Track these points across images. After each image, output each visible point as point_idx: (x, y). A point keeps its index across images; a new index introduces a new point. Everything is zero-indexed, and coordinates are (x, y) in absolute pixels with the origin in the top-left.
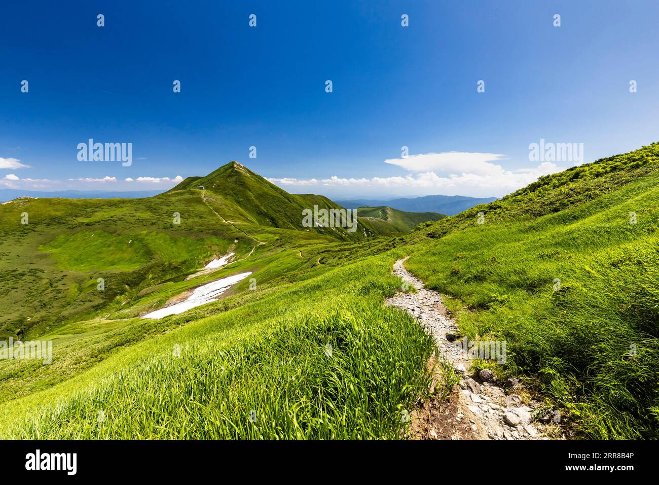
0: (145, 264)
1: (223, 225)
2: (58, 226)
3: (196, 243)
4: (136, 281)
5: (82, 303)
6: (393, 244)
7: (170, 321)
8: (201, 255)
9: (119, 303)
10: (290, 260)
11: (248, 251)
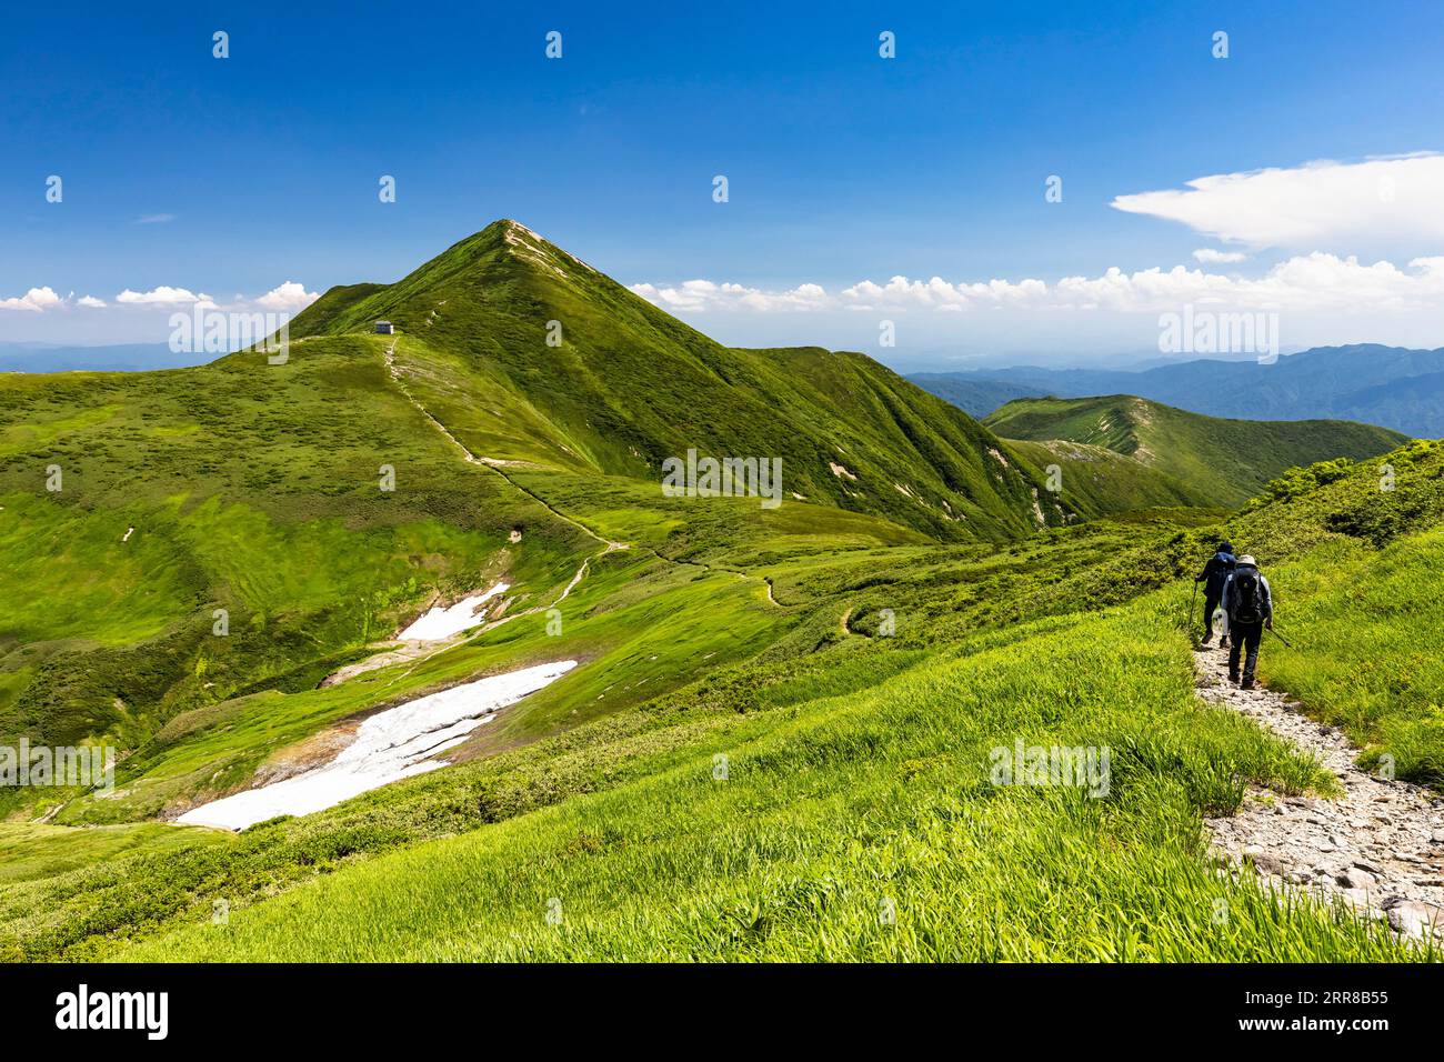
0: (179, 620)
3: (366, 541)
6: (1174, 560)
7: (279, 849)
8: (385, 589)
10: (726, 614)
11: (560, 578)
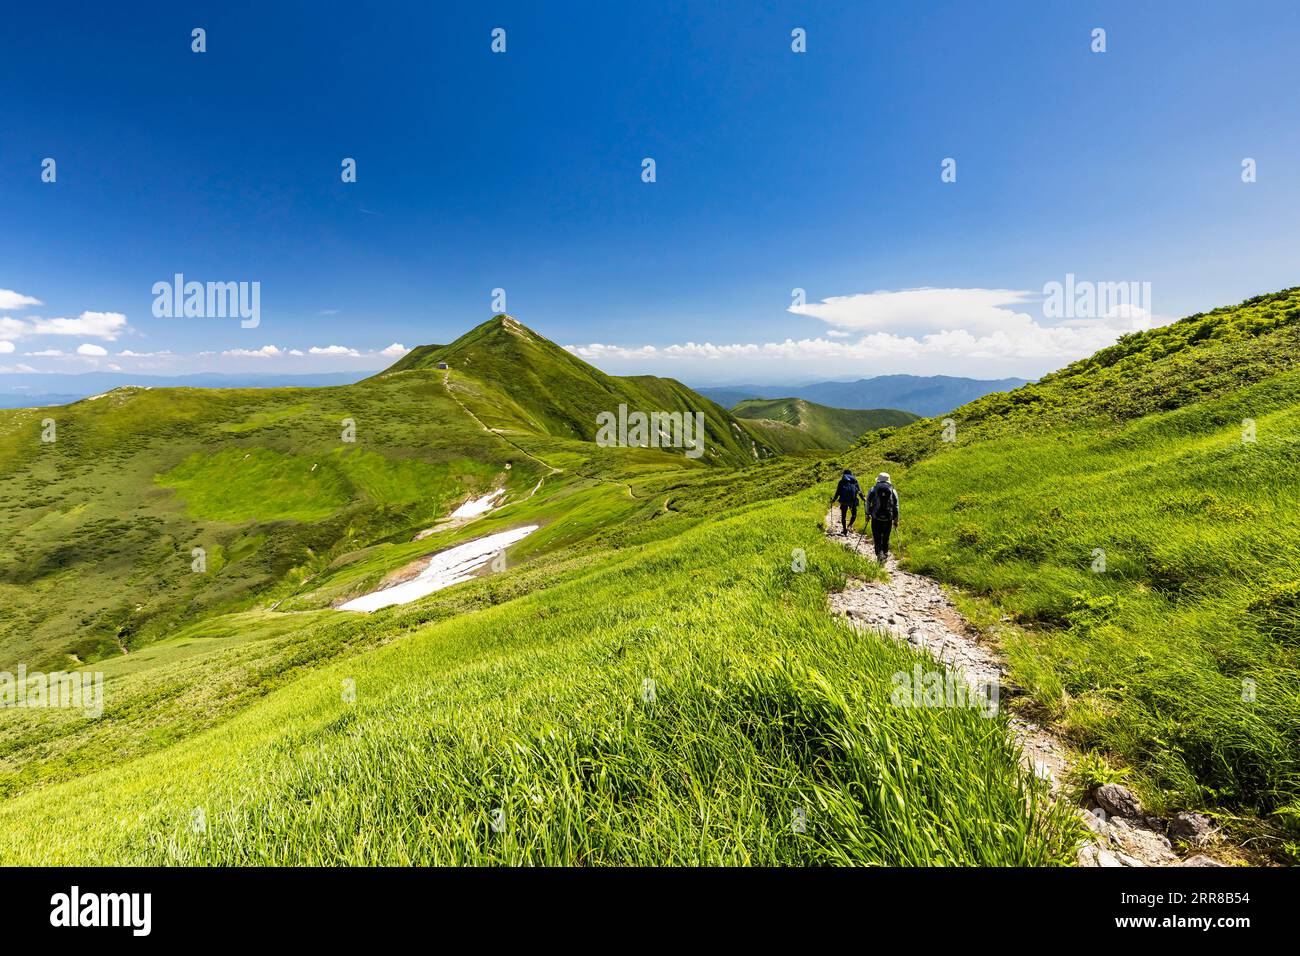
0: (341, 509)
1: (483, 436)
2: (186, 439)
3: (434, 469)
4: (326, 539)
5: (230, 581)
6: (816, 474)
7: (389, 621)
8: (444, 493)
9: (295, 580)
10: (610, 502)
11: (530, 486)
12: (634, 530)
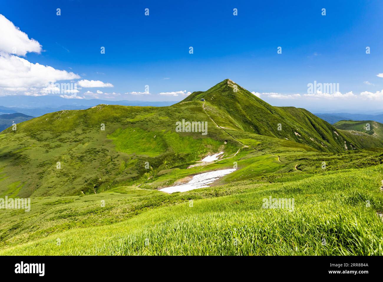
2: (117, 123)
3: (197, 141)
4: (156, 164)
5: (126, 174)
7: (178, 197)
8: (200, 151)
9: (146, 178)
10: (269, 162)
11: (234, 152)
12: (279, 176)
